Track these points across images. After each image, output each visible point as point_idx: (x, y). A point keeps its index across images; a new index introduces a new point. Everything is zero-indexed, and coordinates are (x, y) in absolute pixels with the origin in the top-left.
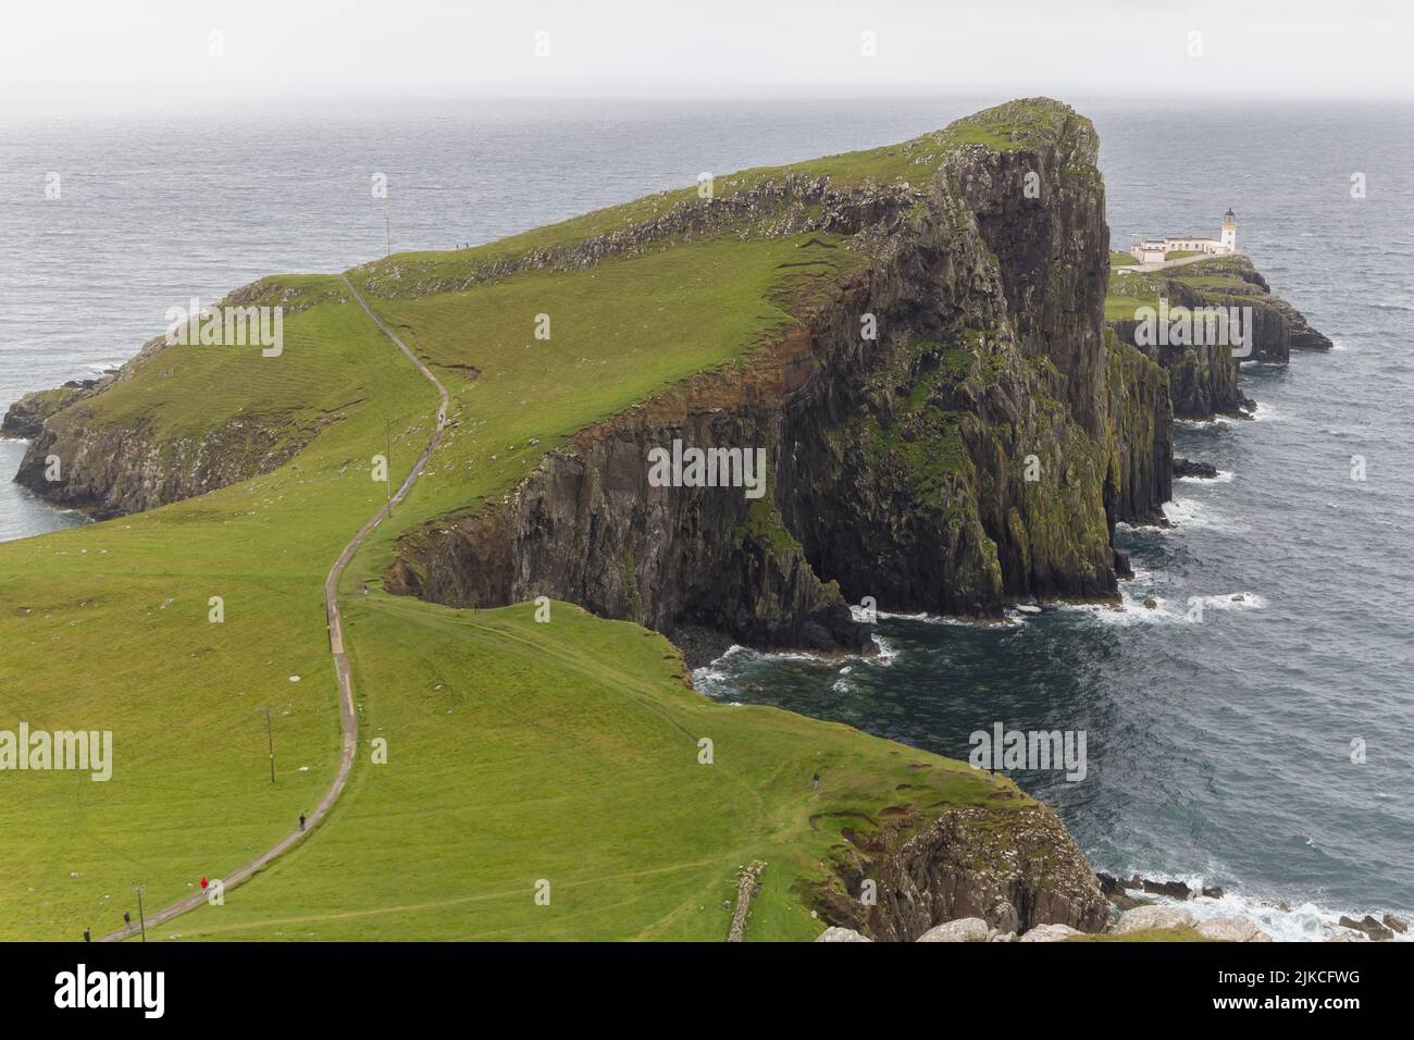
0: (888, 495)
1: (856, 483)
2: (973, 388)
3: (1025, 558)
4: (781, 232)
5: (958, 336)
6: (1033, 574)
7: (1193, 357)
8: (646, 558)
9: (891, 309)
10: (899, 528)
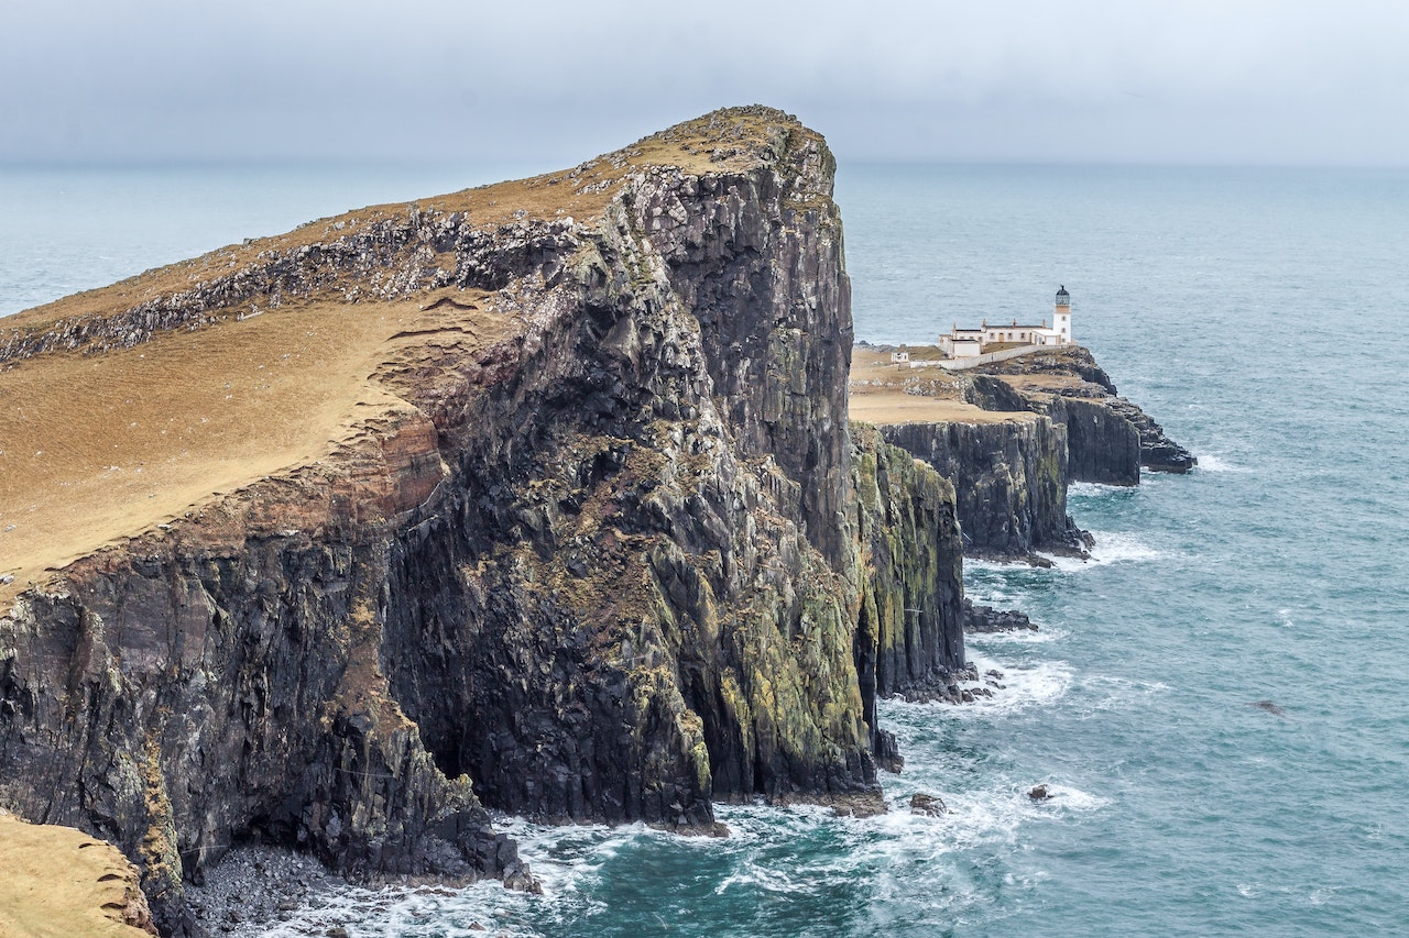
0: (548, 653)
1: (505, 637)
2: (666, 499)
3: (745, 739)
4: (402, 290)
5: (645, 428)
6: (758, 763)
7: (1005, 473)
8: (181, 747)
9: (551, 391)
10: (566, 699)
